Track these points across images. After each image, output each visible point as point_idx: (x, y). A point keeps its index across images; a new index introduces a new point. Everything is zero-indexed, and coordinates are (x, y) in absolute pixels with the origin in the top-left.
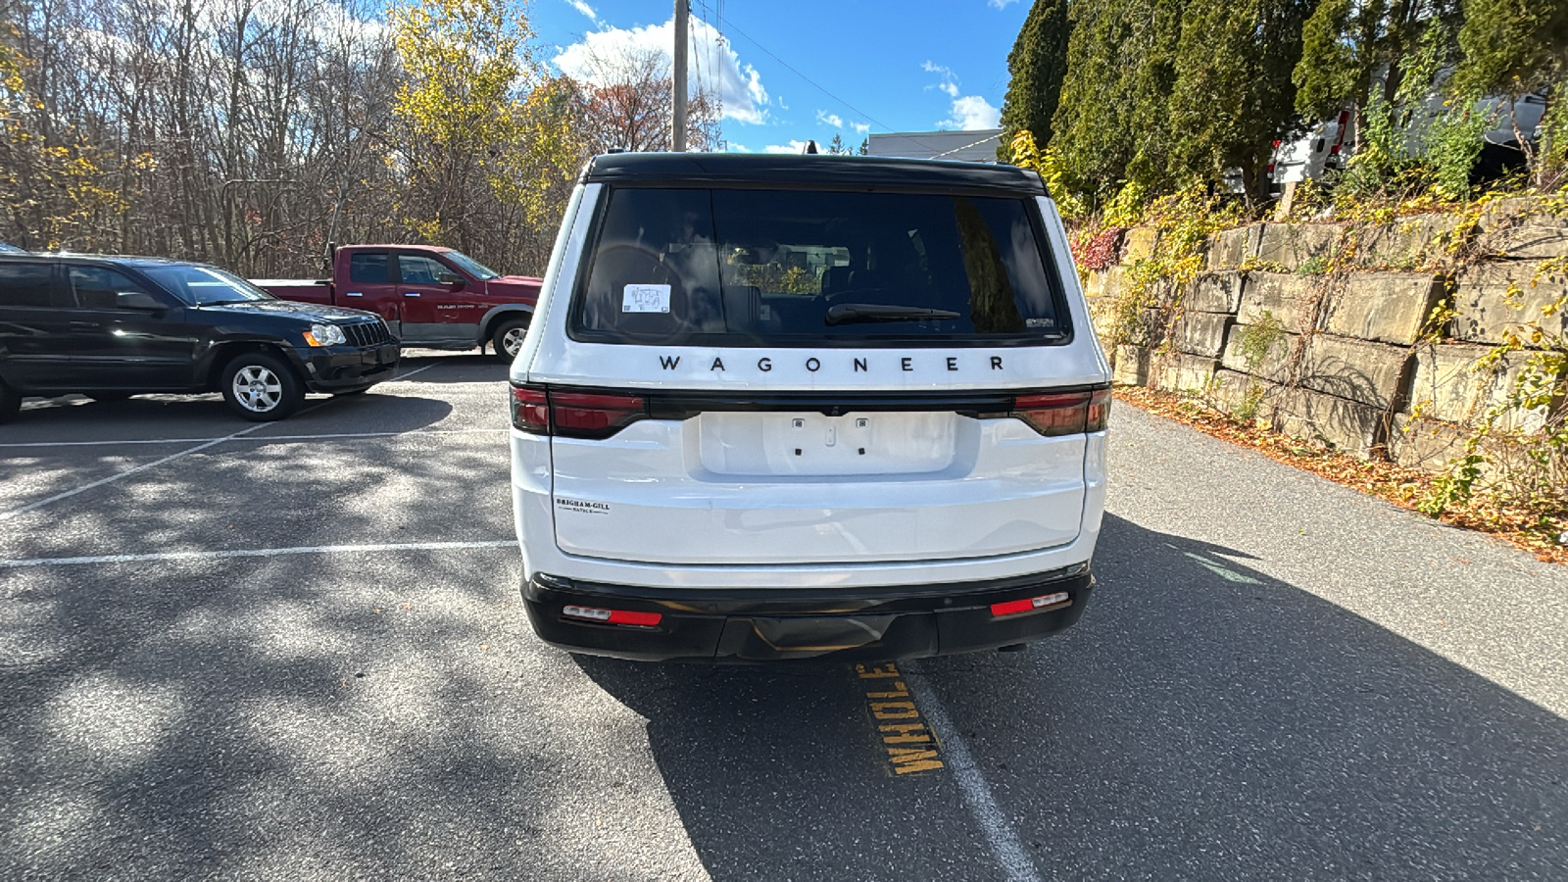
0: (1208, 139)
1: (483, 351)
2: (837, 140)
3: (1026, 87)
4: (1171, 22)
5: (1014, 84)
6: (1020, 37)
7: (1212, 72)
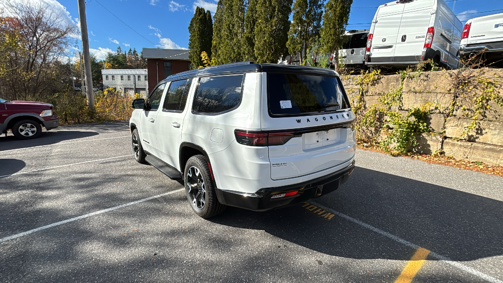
0: (266, 58)
1: (6, 135)
2: (119, 48)
3: (198, 38)
4: (249, 26)
5: (192, 36)
6: (191, 22)
7: (265, 41)
